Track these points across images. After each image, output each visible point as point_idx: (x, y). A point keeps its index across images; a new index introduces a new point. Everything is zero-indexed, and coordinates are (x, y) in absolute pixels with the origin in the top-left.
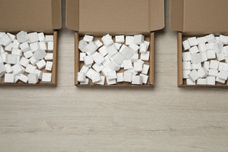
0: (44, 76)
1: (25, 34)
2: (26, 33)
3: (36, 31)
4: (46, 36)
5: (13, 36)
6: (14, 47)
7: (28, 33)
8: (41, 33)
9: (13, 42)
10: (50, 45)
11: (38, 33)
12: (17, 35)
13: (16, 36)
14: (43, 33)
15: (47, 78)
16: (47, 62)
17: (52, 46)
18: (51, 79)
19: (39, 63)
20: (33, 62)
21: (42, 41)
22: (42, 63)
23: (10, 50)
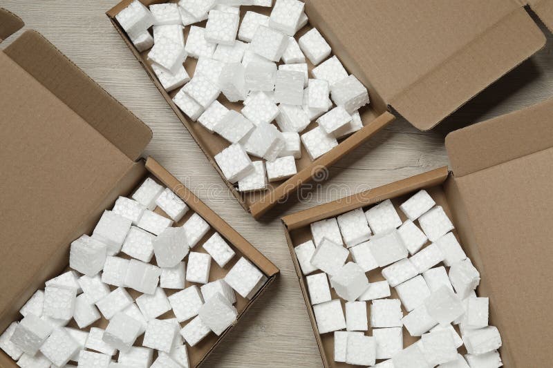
0: (236, 283)
1: (85, 243)
2: (85, 238)
3: (103, 209)
4: (134, 196)
5: (66, 278)
6: (96, 298)
7: (90, 234)
8: (117, 202)
9: (80, 293)
10: (167, 202)
11: (111, 208)
12: (72, 265)
13: (72, 270)
14: (122, 200)
15: (245, 278)
16: (205, 246)
17: (174, 203)
18: (256, 271)
19: (193, 271)
20: (177, 282)
21: (140, 218)
22: (199, 262)
23: (94, 317)
